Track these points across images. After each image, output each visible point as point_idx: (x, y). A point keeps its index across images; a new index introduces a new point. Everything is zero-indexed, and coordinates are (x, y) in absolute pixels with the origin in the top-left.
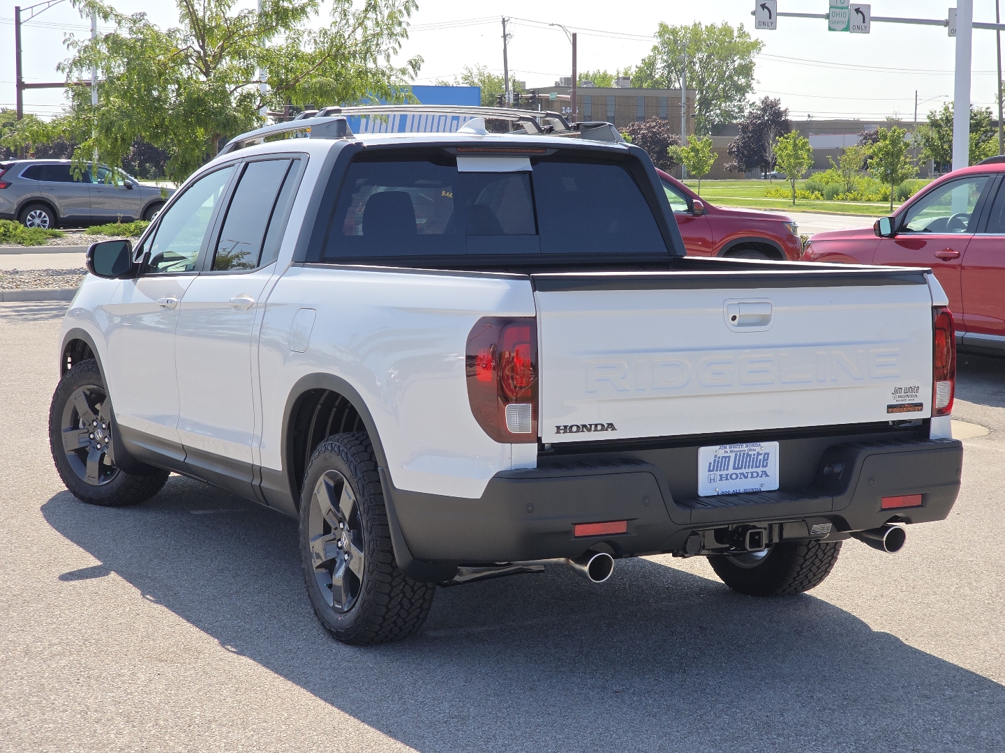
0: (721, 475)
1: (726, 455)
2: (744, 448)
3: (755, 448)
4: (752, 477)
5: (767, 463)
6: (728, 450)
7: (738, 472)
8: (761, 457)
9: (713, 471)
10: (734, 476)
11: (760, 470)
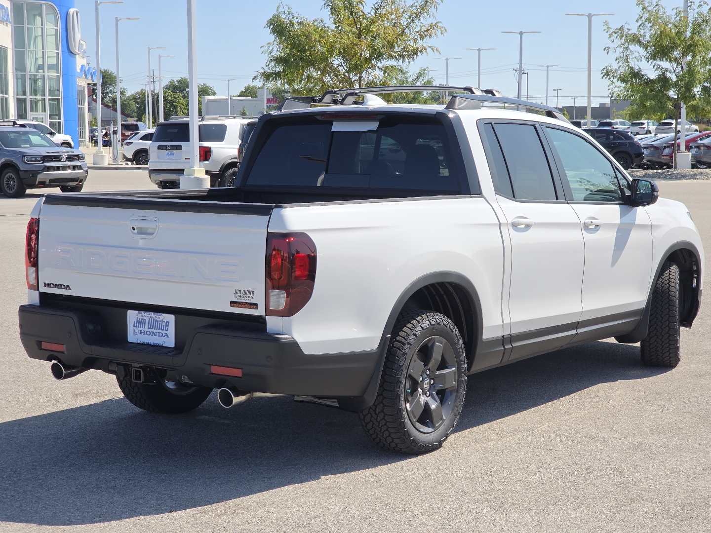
0: (141, 331)
1: (142, 318)
2: (152, 315)
3: (159, 317)
4: (159, 336)
5: (168, 328)
6: (143, 315)
7: (151, 330)
8: (164, 324)
9: (136, 327)
10: (148, 333)
11: (164, 332)
